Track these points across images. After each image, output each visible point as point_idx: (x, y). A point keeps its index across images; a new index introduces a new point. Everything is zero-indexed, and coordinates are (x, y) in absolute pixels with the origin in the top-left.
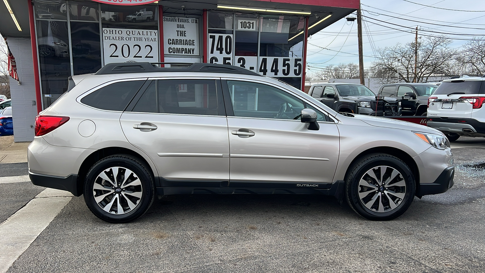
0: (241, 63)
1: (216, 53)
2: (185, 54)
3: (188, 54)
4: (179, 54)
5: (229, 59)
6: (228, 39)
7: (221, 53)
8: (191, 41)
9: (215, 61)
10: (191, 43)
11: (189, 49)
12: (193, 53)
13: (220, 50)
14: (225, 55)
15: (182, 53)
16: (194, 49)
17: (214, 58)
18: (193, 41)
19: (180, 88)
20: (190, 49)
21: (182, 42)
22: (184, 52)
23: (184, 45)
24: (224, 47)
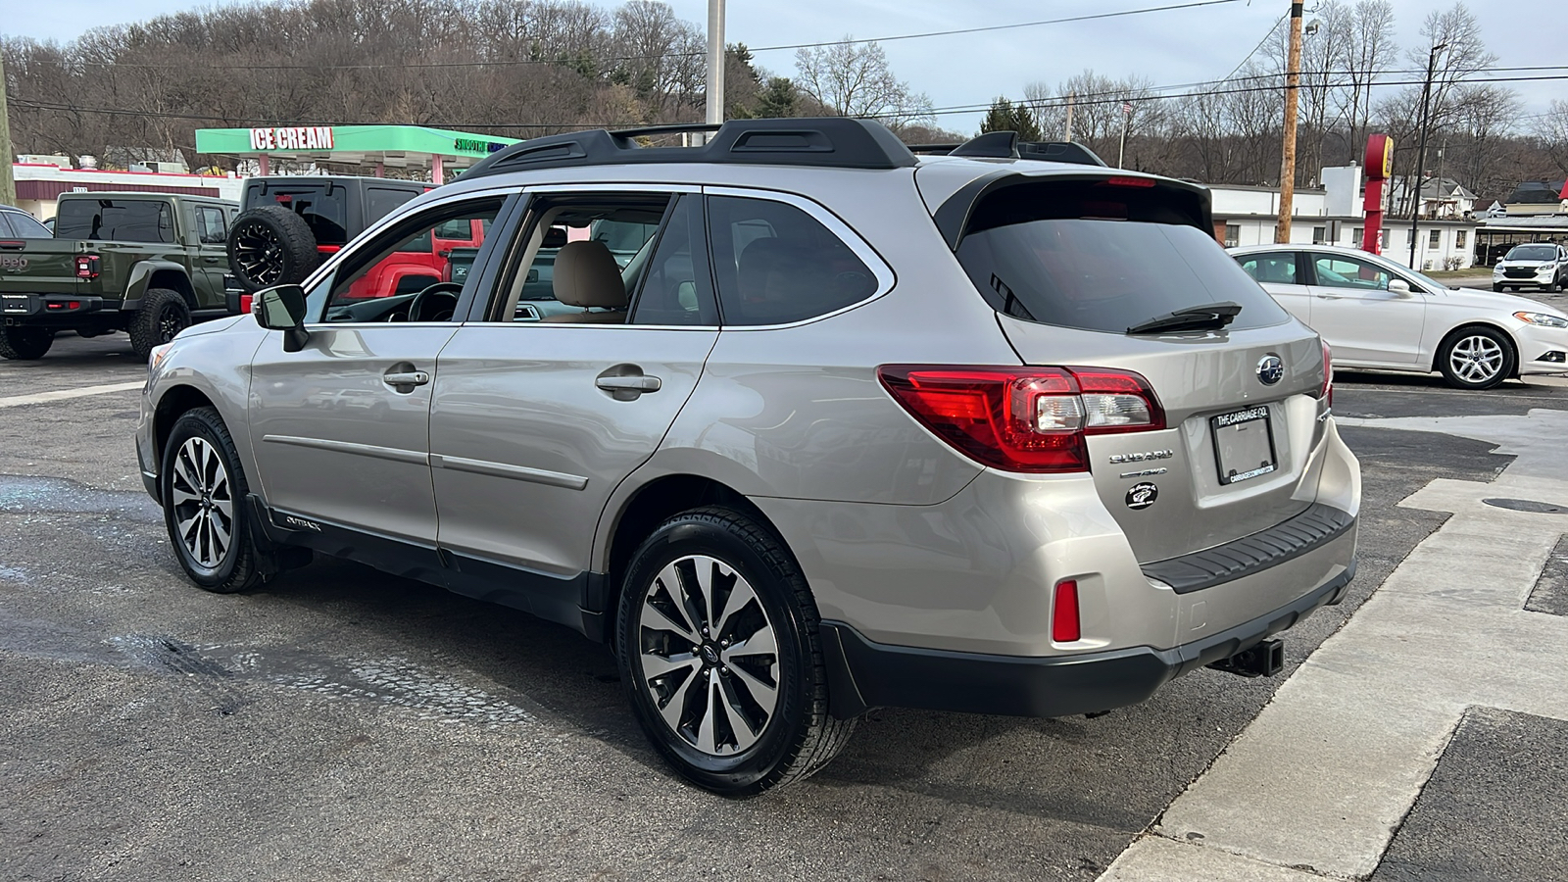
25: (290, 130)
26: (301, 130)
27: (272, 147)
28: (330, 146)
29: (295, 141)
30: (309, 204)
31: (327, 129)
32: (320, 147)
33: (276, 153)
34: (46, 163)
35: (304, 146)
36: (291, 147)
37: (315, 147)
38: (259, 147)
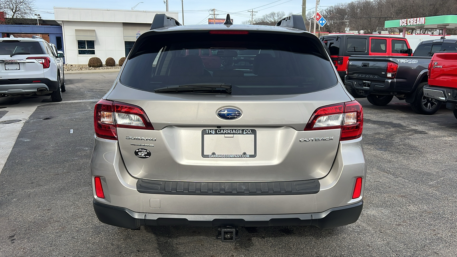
25: (412, 19)
26: (415, 19)
27: (406, 25)
28: (424, 23)
29: (413, 22)
30: (333, 43)
31: (423, 18)
32: (421, 24)
33: (407, 27)
34: (352, 33)
35: (416, 24)
36: (411, 24)
37: (419, 24)
38: (402, 25)
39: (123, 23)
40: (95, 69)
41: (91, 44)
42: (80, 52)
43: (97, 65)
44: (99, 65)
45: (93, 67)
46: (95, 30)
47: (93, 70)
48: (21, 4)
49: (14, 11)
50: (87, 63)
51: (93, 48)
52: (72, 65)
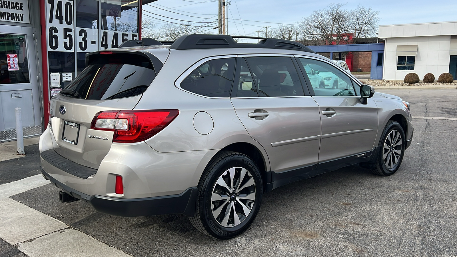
0: (82, 36)
1: (56, 23)
2: (12, 21)
3: (16, 21)
4: (4, 20)
5: (70, 30)
6: (69, 6)
7: (61, 22)
8: (18, 5)
9: (55, 32)
10: (19, 7)
11: (16, 14)
12: (22, 20)
13: (60, 18)
14: (65, 25)
15: (8, 19)
16: (23, 15)
17: (53, 28)
18: (21, 4)
19: (10, 65)
20: (18, 14)
21: (8, 5)
22: (10, 18)
23: (9, 8)
24: (64, 15)
39: (451, 36)
40: (409, 85)
41: (412, 59)
42: (399, 68)
43: (412, 80)
44: (415, 81)
45: (408, 83)
46: (418, 45)
47: (407, 86)
48: (367, 24)
49: (359, 32)
50: (403, 79)
51: (413, 63)
52: (388, 81)
